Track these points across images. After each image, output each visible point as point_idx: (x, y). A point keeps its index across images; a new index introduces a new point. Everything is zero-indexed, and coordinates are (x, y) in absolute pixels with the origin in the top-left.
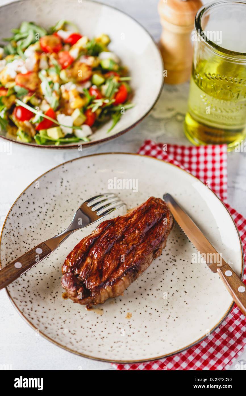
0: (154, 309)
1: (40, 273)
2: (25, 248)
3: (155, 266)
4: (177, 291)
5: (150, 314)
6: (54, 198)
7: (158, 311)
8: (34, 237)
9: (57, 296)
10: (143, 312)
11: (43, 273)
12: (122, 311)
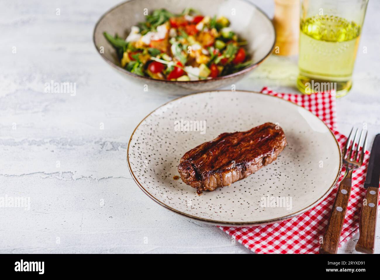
0: (246, 202)
1: (162, 160)
2: (157, 141)
3: (261, 175)
4: (272, 195)
5: (241, 204)
6: (195, 116)
7: (249, 204)
8: (168, 136)
9: (169, 176)
10: (236, 201)
11: (164, 159)
12: (218, 197)
